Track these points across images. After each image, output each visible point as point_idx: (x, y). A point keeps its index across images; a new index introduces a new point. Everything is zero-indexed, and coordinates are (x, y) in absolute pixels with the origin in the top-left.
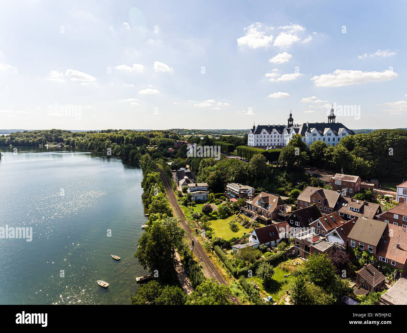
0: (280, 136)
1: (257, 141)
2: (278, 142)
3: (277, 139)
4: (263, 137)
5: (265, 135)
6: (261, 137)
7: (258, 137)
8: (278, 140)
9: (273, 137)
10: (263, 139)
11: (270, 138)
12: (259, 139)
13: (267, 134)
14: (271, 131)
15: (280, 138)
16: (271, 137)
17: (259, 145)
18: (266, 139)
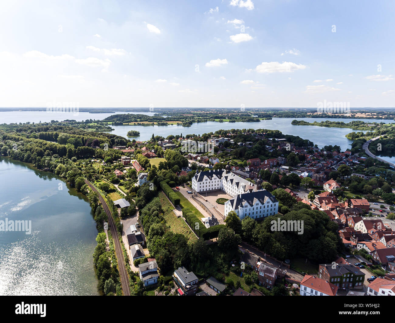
0: (219, 181)
1: (200, 187)
2: (218, 186)
3: (217, 183)
4: (205, 183)
5: (206, 181)
6: (203, 183)
7: (200, 184)
8: (218, 185)
9: (214, 182)
10: (205, 185)
11: (211, 184)
12: (202, 185)
13: (209, 180)
14: (212, 176)
15: (219, 183)
16: (212, 182)
17: (202, 190)
18: (208, 184)
